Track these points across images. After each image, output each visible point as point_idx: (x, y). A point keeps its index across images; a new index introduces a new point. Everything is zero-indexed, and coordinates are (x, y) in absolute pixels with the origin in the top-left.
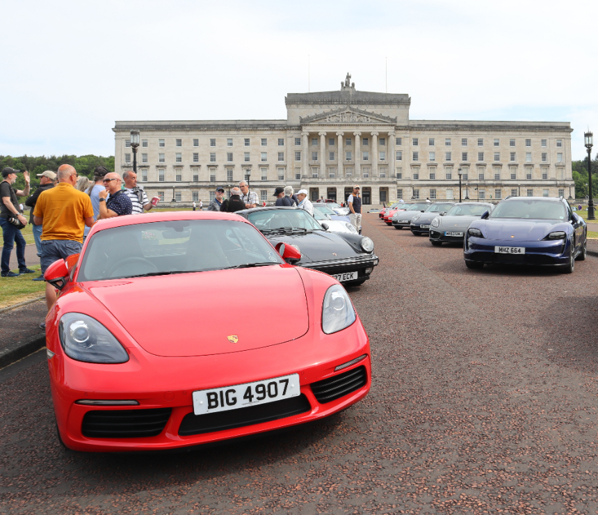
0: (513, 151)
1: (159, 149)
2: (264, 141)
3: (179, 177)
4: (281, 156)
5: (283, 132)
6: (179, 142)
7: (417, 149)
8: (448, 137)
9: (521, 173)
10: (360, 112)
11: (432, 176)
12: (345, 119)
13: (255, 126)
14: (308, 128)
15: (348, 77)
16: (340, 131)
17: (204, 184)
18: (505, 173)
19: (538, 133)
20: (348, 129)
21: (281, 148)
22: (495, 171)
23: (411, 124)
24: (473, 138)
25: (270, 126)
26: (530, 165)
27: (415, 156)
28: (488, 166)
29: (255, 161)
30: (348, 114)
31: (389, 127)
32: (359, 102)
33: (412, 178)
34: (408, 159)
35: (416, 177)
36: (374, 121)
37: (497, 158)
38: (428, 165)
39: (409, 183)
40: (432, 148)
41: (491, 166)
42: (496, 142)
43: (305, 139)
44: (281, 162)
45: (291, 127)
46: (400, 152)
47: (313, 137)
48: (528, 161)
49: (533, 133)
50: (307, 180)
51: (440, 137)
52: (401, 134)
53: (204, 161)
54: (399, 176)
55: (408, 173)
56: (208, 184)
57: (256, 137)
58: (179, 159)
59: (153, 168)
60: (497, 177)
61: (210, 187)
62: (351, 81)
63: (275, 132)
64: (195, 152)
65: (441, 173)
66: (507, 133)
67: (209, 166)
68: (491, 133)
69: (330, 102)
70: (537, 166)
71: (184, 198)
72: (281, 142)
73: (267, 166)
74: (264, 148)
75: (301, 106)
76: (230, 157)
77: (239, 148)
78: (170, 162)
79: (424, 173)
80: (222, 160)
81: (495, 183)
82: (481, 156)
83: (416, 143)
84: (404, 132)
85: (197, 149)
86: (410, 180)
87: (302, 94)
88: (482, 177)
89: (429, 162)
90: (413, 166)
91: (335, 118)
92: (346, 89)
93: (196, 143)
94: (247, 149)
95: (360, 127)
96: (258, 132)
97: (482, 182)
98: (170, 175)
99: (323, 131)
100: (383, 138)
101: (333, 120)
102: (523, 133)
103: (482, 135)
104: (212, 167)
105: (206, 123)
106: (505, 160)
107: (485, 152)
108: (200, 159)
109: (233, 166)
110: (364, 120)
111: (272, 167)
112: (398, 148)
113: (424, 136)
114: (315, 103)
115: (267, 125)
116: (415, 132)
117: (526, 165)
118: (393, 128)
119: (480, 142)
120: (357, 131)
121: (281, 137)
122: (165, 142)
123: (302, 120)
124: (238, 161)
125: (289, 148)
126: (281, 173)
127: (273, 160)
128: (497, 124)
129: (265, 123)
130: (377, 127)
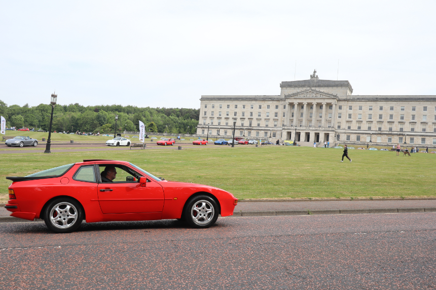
0: (413, 114)
1: (219, 109)
2: (268, 107)
3: (227, 124)
4: (276, 115)
5: (278, 102)
6: (228, 106)
7: (351, 112)
8: (371, 105)
9: (418, 128)
10: (317, 91)
11: (359, 128)
12: (308, 96)
13: (265, 99)
14: (288, 100)
15: (315, 72)
16: (305, 102)
17: (238, 127)
18: (407, 128)
19: (433, 103)
20: (310, 101)
21: (277, 110)
22: (400, 126)
23: (348, 98)
24: (386, 105)
25: (272, 99)
26: (425, 123)
27: (350, 116)
28: (395, 123)
29: (263, 116)
30: (310, 93)
31: (332, 100)
32: (319, 86)
33: (347, 128)
34: (345, 118)
35: (349, 128)
36: (324, 96)
37: (402, 118)
38: (357, 121)
39: (344, 131)
40: (361, 112)
41: (397, 123)
42: (403, 108)
43: (287, 106)
44: (276, 118)
45: (282, 99)
46: (340, 114)
47: (292, 105)
48: (424, 120)
49: (429, 103)
50: (286, 128)
51: (366, 105)
52: (341, 103)
53: (239, 116)
54: (339, 127)
55: (344, 125)
56: (240, 128)
57: (264, 104)
58: (228, 115)
59: (216, 118)
60: (401, 130)
61: (240, 129)
62: (316, 74)
63: (274, 102)
64: (235, 111)
65: (365, 126)
66: (410, 103)
67: (241, 118)
68: (399, 103)
69: (303, 86)
70: (430, 124)
71: (228, 134)
72: (277, 107)
73: (269, 119)
74: (268, 110)
75: (288, 88)
76: (252, 114)
77: (256, 110)
78: (224, 116)
79: (354, 126)
80: (247, 116)
81: (399, 133)
82: (391, 116)
83: (351, 108)
84: (344, 102)
85: (236, 110)
86: (344, 129)
87: (289, 82)
88: (391, 129)
89: (358, 120)
90: (348, 121)
91: (303, 95)
92: (313, 79)
93: (236, 107)
94: (260, 110)
95: (316, 100)
96: (266, 102)
97: (390, 132)
98: (223, 122)
99: (296, 102)
100: (330, 106)
101: (302, 96)
102: (422, 103)
103: (393, 104)
104: (242, 119)
105: (241, 97)
106: (408, 119)
107: (394, 114)
108: (237, 114)
109: (252, 119)
110: (319, 96)
111: (271, 120)
112: (340, 111)
113: (356, 105)
114: (295, 86)
115: (270, 98)
116: (350, 102)
117: (422, 123)
118: (335, 100)
119: (392, 109)
120: (314, 102)
121: (277, 105)
122: (222, 106)
123: (285, 96)
124: (255, 116)
125: (280, 111)
126: (276, 123)
127: (272, 116)
128: (404, 97)
129: (270, 97)
130: (326, 100)
